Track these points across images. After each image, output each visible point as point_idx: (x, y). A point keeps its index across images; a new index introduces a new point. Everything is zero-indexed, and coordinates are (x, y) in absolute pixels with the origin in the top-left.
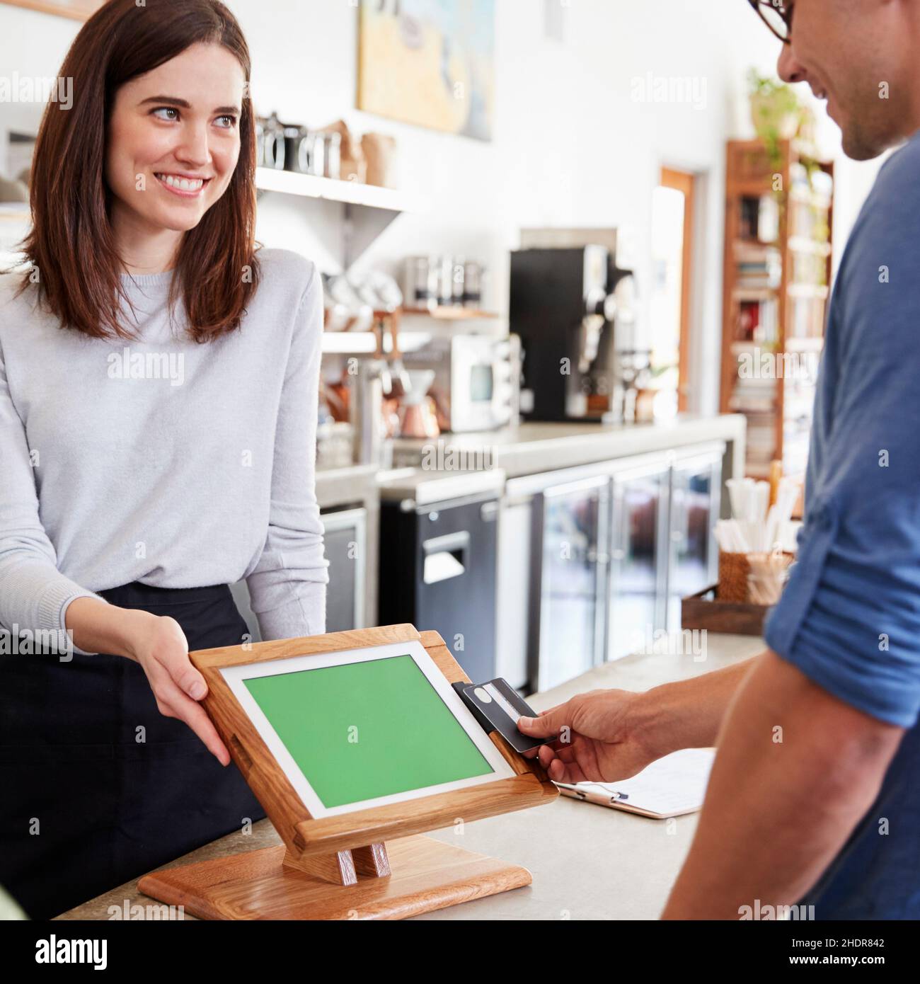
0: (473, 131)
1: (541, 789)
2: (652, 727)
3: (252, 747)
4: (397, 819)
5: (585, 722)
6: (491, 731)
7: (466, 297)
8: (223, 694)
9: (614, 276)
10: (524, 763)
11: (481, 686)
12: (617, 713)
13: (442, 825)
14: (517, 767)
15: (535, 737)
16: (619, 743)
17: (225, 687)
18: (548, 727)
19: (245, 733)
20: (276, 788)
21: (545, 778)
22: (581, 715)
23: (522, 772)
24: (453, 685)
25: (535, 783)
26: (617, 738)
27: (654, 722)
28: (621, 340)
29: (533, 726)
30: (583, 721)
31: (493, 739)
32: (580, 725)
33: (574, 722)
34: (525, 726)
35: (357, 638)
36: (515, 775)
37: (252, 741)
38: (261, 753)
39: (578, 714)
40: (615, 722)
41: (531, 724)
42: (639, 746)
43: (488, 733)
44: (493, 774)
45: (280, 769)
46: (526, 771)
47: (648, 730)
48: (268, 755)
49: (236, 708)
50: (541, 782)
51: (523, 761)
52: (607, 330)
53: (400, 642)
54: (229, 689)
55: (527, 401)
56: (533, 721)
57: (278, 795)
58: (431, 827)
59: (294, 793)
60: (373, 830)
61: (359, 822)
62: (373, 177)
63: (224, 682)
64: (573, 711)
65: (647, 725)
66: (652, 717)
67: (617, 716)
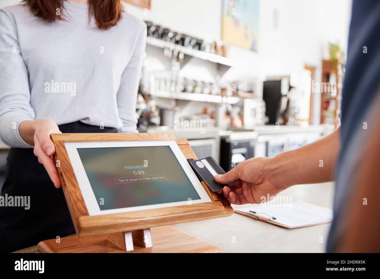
0: (253, 49)
1: (223, 208)
2: (276, 174)
3: (67, 177)
4: (139, 218)
5: (244, 174)
6: (202, 181)
7: (251, 92)
8: (61, 153)
9: (290, 88)
10: (217, 195)
11: (200, 160)
12: (258, 169)
13: (168, 223)
14: (212, 197)
15: (222, 183)
16: (261, 183)
17: (64, 150)
18: (228, 178)
19: (65, 171)
20: (73, 198)
21: (227, 204)
22: (242, 172)
23: (215, 200)
24: (188, 160)
25: (221, 205)
26: (259, 181)
27: (276, 172)
28: (292, 104)
29: (221, 178)
30: (243, 173)
31: (203, 184)
32: (242, 176)
33: (239, 175)
34: (218, 179)
35: (143, 136)
36: (211, 201)
37: (68, 175)
38: (71, 181)
39: (241, 171)
40: (258, 172)
41: (220, 178)
42: (271, 184)
43: (201, 181)
44: (200, 200)
45: (79, 189)
46: (217, 200)
47: (274, 176)
48: (75, 182)
49: (66, 159)
50: (224, 206)
51: (216, 195)
52: (288, 102)
53: (165, 140)
54: (66, 151)
55: (267, 119)
56: (222, 176)
57: (73, 202)
58: (161, 224)
59: (82, 201)
60: (124, 223)
61: (116, 219)
62: (224, 55)
63: (64, 148)
64: (239, 169)
65: (273, 173)
66: (276, 169)
67: (259, 170)
